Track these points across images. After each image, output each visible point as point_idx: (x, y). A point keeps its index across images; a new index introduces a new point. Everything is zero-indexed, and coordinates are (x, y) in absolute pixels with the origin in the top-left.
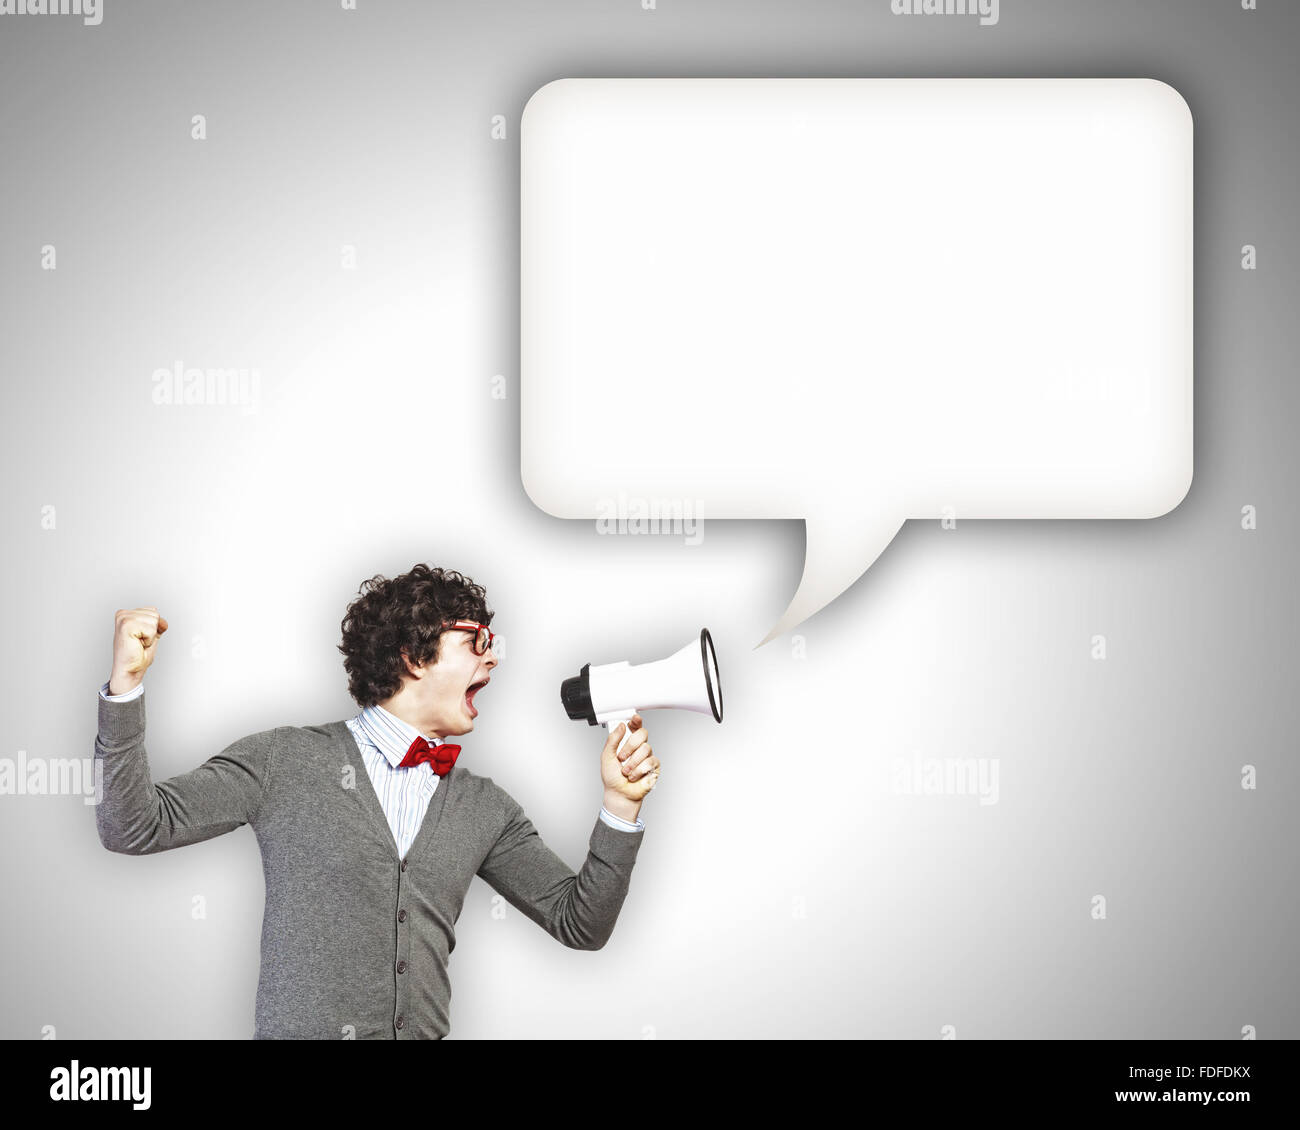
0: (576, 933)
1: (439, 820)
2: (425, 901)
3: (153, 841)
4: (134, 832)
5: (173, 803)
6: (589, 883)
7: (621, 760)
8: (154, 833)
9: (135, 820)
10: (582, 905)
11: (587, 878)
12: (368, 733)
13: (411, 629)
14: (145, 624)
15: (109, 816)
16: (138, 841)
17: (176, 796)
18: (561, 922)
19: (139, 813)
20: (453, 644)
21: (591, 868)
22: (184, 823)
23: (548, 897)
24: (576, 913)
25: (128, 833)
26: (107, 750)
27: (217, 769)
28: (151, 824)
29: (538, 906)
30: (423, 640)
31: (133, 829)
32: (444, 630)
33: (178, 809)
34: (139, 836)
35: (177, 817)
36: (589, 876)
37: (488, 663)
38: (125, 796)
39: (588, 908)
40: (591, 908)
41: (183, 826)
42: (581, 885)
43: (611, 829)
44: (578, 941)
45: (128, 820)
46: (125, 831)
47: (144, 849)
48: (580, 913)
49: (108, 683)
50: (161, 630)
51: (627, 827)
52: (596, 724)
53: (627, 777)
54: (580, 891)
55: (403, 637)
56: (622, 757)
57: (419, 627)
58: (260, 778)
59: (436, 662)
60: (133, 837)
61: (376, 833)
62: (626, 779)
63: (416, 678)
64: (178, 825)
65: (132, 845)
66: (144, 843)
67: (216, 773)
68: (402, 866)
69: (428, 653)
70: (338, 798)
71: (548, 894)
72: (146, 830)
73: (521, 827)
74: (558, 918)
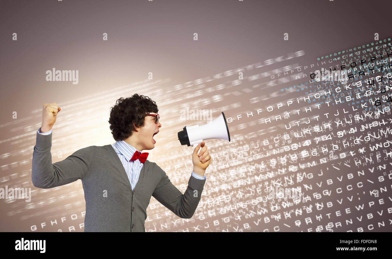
0: (184, 213)
1: (143, 177)
2: (140, 204)
3: (52, 184)
4: (46, 181)
5: (58, 170)
6: (189, 197)
7: (199, 157)
8: (52, 181)
9: (47, 177)
10: (186, 204)
11: (188, 195)
12: (119, 150)
13: (136, 115)
14: (54, 108)
15: (38, 175)
16: (47, 184)
17: (60, 168)
18: (179, 210)
19: (48, 174)
20: (148, 120)
21: (189, 192)
22: (62, 178)
23: (175, 202)
24: (184, 206)
25: (44, 181)
26: (39, 152)
27: (73, 160)
28: (52, 178)
29: (172, 205)
30: (139, 119)
31: (46, 179)
32: (146, 115)
33: (60, 173)
34: (47, 182)
35: (60, 175)
36: (188, 194)
37: (158, 126)
38: (44, 168)
39: (188, 205)
40: (189, 205)
41: (62, 179)
42: (185, 197)
43: (196, 179)
44: (184, 216)
45: (45, 176)
46: (43, 180)
47: (49, 186)
48: (186, 207)
49: (41, 128)
50: (59, 110)
51: (201, 178)
52: (190, 145)
53: (202, 162)
54: (185, 199)
55: (133, 118)
56: (200, 156)
57: (139, 115)
58: (87, 163)
59: (144, 126)
60: (46, 182)
61: (125, 182)
62: (201, 162)
63: (137, 131)
64: (60, 178)
65: (45, 185)
66: (49, 184)
67: (72, 161)
68: (133, 192)
69: (141, 123)
70: (113, 170)
71: (175, 201)
72: (50, 180)
73: (166, 179)
74: (178, 208)
